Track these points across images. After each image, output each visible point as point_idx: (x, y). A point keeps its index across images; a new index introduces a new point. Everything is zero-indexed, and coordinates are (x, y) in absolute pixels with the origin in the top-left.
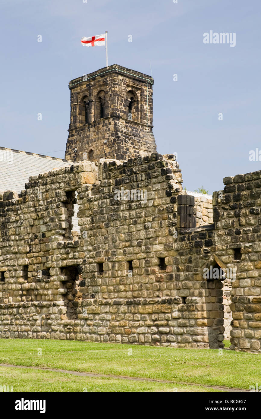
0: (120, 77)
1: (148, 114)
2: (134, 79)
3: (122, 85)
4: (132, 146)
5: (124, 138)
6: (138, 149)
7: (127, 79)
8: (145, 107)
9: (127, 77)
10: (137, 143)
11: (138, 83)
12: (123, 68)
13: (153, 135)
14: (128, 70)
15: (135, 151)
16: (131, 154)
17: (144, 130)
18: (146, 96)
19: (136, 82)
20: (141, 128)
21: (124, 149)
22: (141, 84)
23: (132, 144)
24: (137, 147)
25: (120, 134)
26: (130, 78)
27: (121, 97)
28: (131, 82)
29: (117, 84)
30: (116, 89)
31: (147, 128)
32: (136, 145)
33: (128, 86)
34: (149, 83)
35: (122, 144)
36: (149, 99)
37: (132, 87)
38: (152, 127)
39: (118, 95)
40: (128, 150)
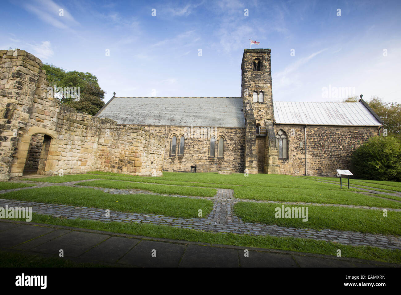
0: (248, 54)
1: (267, 67)
2: (257, 52)
3: (249, 57)
4: (254, 83)
5: (248, 80)
6: (258, 84)
7: (253, 53)
8: (265, 64)
9: (252, 52)
10: (257, 81)
11: (260, 54)
12: (250, 49)
13: (271, 76)
14: (252, 49)
15: (255, 85)
16: (253, 86)
17: (265, 74)
18: (266, 58)
19: (258, 53)
20: (262, 74)
21: (248, 85)
22: (263, 53)
23: (254, 82)
24: (257, 83)
25: (245, 79)
26: (254, 52)
27: (248, 62)
28: (255, 55)
29: (246, 57)
30: (245, 59)
31: (267, 73)
32: (256, 82)
33: (254, 57)
34: (268, 52)
35: (247, 83)
36: (268, 59)
37: (256, 56)
38: (270, 72)
39: (247, 62)
40: (250, 85)
